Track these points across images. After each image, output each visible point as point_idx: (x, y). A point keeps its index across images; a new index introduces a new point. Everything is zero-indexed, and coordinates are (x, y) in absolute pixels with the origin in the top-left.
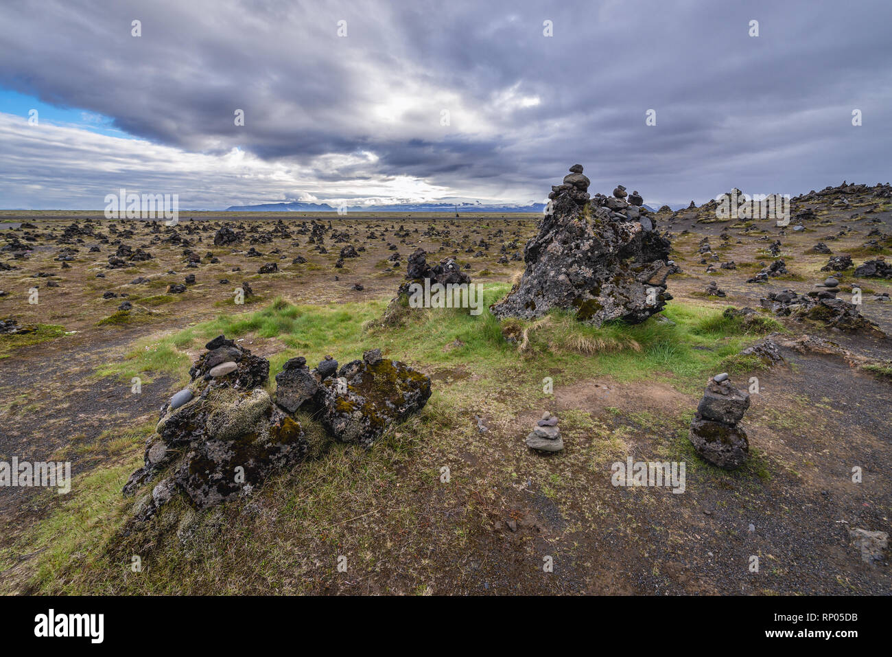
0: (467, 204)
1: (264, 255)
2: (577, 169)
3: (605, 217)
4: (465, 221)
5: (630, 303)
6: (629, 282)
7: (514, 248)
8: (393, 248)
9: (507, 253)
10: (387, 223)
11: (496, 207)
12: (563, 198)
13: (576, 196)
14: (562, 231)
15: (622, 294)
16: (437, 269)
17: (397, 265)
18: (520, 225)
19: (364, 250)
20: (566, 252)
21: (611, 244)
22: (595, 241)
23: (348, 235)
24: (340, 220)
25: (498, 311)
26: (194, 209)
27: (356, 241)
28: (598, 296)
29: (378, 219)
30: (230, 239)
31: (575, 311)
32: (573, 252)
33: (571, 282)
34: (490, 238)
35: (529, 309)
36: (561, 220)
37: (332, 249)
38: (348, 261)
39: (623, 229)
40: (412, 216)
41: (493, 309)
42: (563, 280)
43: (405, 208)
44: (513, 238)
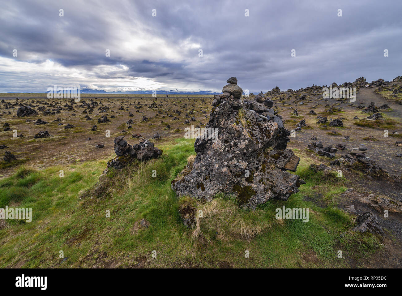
0: (172, 91)
1: (49, 123)
2: (233, 81)
3: (253, 118)
4: (170, 99)
5: (275, 187)
6: (272, 168)
7: (192, 114)
8: (131, 115)
9: (189, 117)
10: (133, 100)
11: (184, 92)
12: (224, 105)
13: (233, 103)
14: (223, 132)
15: (268, 179)
16: (137, 147)
17: (130, 127)
18: (195, 101)
19: (115, 117)
20: (227, 149)
21: (260, 141)
22: (250, 141)
23: (109, 108)
24: (108, 99)
25: (177, 187)
26: (26, 92)
27: (112, 111)
28: (252, 182)
29: (128, 98)
30: (29, 112)
31: (235, 196)
32: (232, 149)
33: (231, 173)
34: (181, 109)
35: (200, 189)
36: (222, 123)
37: (96, 117)
38: (103, 125)
39: (266, 127)
40: (146, 96)
41: (174, 185)
42: (226, 172)
43: (143, 92)
44: (192, 108)
